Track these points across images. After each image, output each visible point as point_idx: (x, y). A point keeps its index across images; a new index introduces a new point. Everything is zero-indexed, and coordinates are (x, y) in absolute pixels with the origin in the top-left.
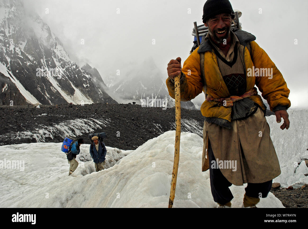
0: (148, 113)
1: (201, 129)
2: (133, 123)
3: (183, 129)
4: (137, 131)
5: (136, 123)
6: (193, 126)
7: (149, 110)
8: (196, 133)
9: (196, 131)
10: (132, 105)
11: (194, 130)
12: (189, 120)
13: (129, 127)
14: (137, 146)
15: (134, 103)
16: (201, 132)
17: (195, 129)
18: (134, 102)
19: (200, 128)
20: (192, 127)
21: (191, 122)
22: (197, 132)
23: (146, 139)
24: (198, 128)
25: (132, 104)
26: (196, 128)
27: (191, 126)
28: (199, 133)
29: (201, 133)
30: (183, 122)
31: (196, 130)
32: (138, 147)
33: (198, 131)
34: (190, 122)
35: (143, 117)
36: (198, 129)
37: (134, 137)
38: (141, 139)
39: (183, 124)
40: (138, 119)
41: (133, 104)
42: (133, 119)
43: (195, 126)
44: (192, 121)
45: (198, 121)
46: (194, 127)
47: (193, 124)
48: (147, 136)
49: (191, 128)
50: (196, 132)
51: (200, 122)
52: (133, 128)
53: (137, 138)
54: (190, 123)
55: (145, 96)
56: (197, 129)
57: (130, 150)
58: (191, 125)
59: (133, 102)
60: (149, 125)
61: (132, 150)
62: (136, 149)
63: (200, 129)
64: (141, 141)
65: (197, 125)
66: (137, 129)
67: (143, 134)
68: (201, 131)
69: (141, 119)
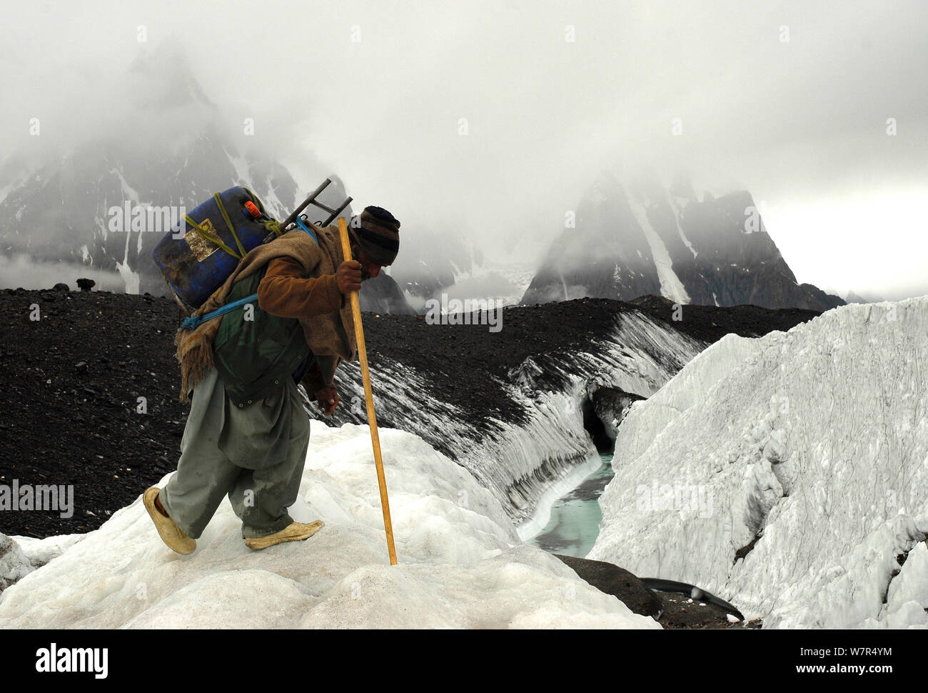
0: (163, 332)
1: (436, 411)
2: (80, 391)
3: (345, 413)
4: (106, 431)
5: (100, 390)
6: (397, 397)
7: (168, 319)
8: (412, 428)
9: (409, 421)
10: (74, 292)
11: (400, 416)
12: (376, 368)
13: (59, 410)
14: (108, 512)
15: (85, 284)
16: (436, 422)
17: (407, 410)
18: (85, 280)
19: (430, 405)
20: (393, 399)
21: (384, 375)
22: (417, 426)
23: (156, 469)
24: (423, 402)
25: (74, 287)
26: (409, 403)
27: (388, 397)
28: (425, 431)
29: (437, 429)
30: (346, 377)
31: (409, 416)
32: (110, 516)
33: (422, 419)
34: (380, 374)
35: (135, 357)
36: (421, 409)
37: (89, 462)
38: (125, 470)
39: (347, 388)
40: (110, 369)
41: (79, 290)
42: (84, 367)
43: (408, 394)
44: (389, 371)
45: (418, 371)
46: (403, 399)
47: (397, 384)
48: (163, 455)
49: (386, 407)
50: (413, 424)
51: (433, 374)
52: (80, 417)
53: (106, 469)
54: (382, 379)
55: (143, 245)
56: (415, 408)
57: (68, 533)
58: (384, 389)
59: (79, 281)
60: (168, 398)
61: (80, 533)
62: (97, 528)
63: (428, 410)
64: (128, 481)
65: (415, 389)
66: (104, 419)
67: (138, 445)
68: (437, 420)
69: (123, 366)
